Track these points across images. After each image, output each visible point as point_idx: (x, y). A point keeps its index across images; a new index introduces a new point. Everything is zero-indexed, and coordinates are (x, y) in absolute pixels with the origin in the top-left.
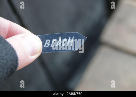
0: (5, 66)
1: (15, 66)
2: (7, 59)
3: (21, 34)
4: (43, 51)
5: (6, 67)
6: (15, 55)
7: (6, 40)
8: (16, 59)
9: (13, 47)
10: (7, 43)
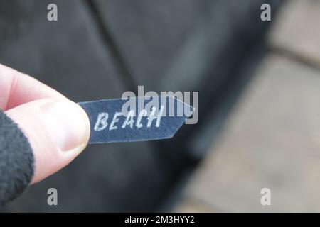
0: (3, 173)
1: (26, 175)
2: (7, 158)
3: (39, 99)
4: (91, 139)
5: (6, 178)
6: (27, 149)
7: (5, 115)
8: (28, 158)
9: (23, 131)
10: (9, 121)
